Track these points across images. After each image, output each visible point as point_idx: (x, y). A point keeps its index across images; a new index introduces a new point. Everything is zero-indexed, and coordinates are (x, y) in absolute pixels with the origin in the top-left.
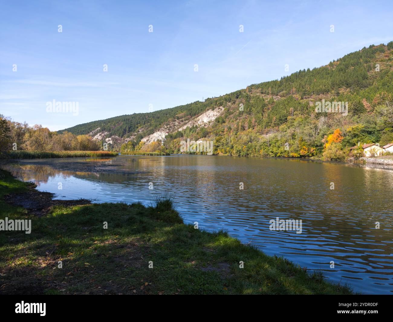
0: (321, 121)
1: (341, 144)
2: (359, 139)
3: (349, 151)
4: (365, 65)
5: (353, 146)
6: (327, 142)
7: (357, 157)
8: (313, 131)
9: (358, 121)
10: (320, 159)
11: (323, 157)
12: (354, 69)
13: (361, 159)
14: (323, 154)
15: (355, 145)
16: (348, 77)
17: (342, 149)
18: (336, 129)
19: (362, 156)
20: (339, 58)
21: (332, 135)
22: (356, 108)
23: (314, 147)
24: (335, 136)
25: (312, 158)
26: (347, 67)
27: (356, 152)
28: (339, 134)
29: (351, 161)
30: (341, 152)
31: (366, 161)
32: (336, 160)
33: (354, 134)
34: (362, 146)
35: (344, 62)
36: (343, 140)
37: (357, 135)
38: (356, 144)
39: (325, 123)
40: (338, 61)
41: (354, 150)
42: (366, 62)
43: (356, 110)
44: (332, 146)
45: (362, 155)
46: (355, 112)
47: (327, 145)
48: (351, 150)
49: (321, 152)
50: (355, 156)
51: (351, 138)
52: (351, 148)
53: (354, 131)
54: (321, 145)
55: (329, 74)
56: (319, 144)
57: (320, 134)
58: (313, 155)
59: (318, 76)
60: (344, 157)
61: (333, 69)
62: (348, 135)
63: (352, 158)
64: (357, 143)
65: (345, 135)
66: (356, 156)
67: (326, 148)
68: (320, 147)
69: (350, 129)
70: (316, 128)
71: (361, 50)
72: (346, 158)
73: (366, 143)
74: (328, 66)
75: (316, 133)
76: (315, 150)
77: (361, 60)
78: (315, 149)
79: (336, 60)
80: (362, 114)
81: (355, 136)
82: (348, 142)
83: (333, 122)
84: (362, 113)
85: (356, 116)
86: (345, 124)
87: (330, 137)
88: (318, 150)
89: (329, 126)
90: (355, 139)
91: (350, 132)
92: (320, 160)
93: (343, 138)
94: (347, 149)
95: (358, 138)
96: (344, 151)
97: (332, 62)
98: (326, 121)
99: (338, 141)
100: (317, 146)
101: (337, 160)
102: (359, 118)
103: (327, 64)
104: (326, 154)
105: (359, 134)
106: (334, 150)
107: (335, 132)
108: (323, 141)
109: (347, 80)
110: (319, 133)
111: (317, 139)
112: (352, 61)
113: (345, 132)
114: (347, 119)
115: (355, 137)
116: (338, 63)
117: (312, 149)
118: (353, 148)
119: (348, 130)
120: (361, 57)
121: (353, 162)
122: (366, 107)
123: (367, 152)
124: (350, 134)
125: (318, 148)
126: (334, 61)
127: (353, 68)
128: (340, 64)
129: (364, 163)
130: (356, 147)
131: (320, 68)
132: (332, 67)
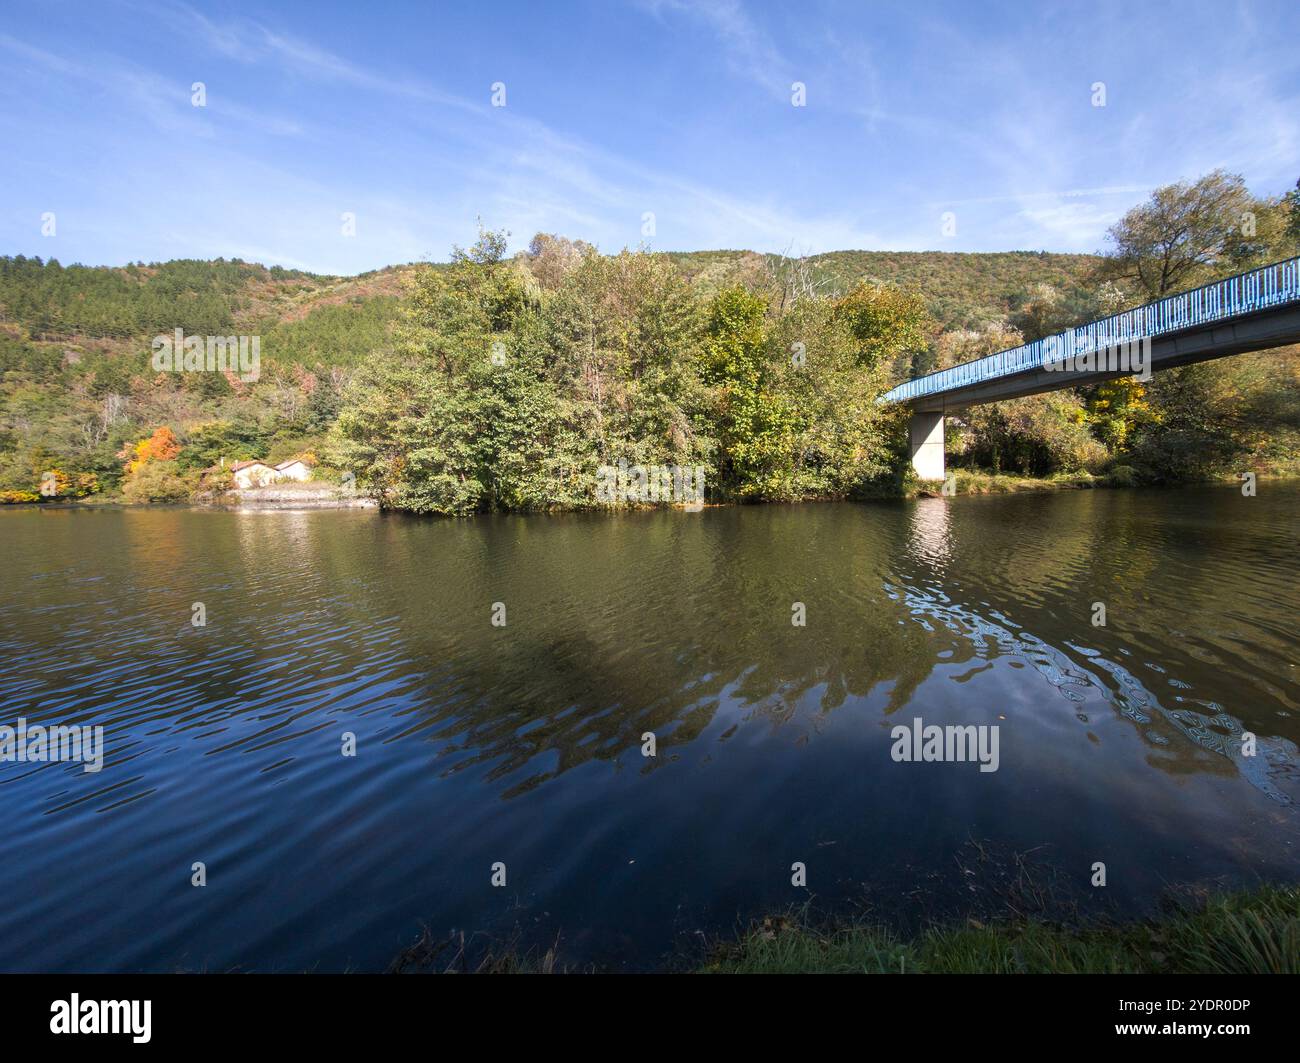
0: (111, 406)
1: (176, 463)
2: (222, 451)
3: (198, 479)
4: (225, 296)
5: (209, 467)
6: (134, 457)
7: (219, 491)
8: (86, 430)
9: (217, 413)
10: (116, 500)
11: (125, 496)
12: (200, 297)
13: (229, 493)
14: (125, 488)
15: (214, 464)
16: (185, 312)
17: (179, 475)
18: (158, 428)
19: (230, 488)
20: (155, 261)
21: (149, 441)
22: (209, 383)
23: (90, 473)
24: (157, 444)
25: (88, 500)
26: (179, 288)
27: (215, 479)
28: (170, 439)
29: (205, 500)
30: (178, 482)
31: (242, 497)
32: (164, 500)
33: (209, 440)
34: (230, 465)
35: (171, 274)
36: (181, 454)
37: (217, 442)
38: (215, 461)
39: (122, 411)
40: (152, 266)
41: (211, 474)
42: (228, 291)
43: (210, 388)
44: (152, 468)
45: (230, 485)
46: (207, 393)
47: (136, 467)
48: (204, 475)
49: (115, 484)
50: (214, 489)
51: (203, 449)
52: (203, 471)
53: (209, 433)
54: (117, 466)
55: (126, 291)
56: (107, 464)
57: (109, 439)
58: (89, 492)
59: (90, 288)
60: (186, 494)
61: (141, 284)
62: (194, 443)
63: (207, 494)
64: (218, 459)
65: (185, 442)
66: (217, 487)
67: (131, 472)
68: (114, 473)
69: (200, 430)
70: (95, 421)
71: (212, 260)
72: (192, 493)
73: (239, 460)
74: (123, 272)
75: (95, 434)
76: (97, 480)
77: (215, 284)
78: (94, 476)
79: (147, 263)
80: (224, 398)
81: (212, 444)
82: (196, 457)
83: (148, 411)
84: (225, 395)
85: (211, 403)
86: (184, 416)
87: (144, 445)
88: (106, 478)
89: (139, 420)
90: (213, 452)
91: (198, 435)
92: (114, 503)
93: (180, 449)
94: (192, 475)
95: (219, 448)
96: (186, 479)
97: (136, 264)
98: (126, 407)
99: (167, 455)
100: (102, 469)
101: (170, 500)
102: (219, 405)
103: (120, 266)
104: (132, 489)
105: (220, 440)
106: (157, 477)
107: (157, 433)
108: (121, 455)
109: (182, 318)
110: (105, 434)
111: (100, 451)
112: (191, 279)
113: (185, 436)
114: (189, 406)
115: (211, 446)
116: (154, 272)
117: (85, 478)
118: (208, 470)
119: (192, 430)
120: (214, 276)
121: (211, 502)
122: (232, 384)
123: (243, 479)
124: (199, 440)
125: (105, 474)
126: (141, 265)
127: (196, 294)
128: (161, 277)
129: (237, 501)
130: (214, 468)
131: (97, 269)
132: (136, 278)
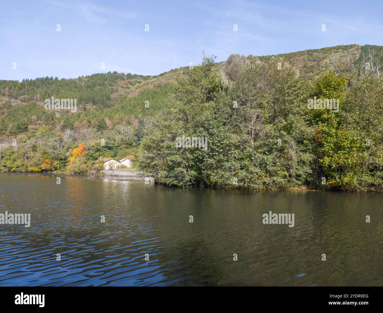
0: (67, 134)
1: (85, 158)
2: (101, 153)
3: (92, 165)
4: (109, 87)
5: (96, 160)
6: (72, 155)
7: (98, 170)
8: (58, 144)
9: (101, 137)
10: (64, 173)
11: (67, 171)
12: (101, 88)
13: (101, 171)
14: (67, 168)
15: (97, 159)
16: (95, 95)
17: (85, 163)
18: (81, 143)
19: (102, 170)
20: (87, 75)
21: (77, 148)
22: (100, 124)
23: (57, 161)
24: (79, 150)
25: (55, 172)
26: (94, 85)
27: (97, 165)
28: (84, 148)
29: (93, 174)
30: (85, 166)
31: (106, 174)
32: (79, 173)
33: (97, 148)
34: (103, 160)
35: (92, 80)
36: (87, 154)
37: (100, 149)
38: (98, 158)
39: (70, 136)
40: (86, 77)
41: (96, 163)
42: (111, 85)
43: (100, 126)
44: (77, 160)
45: (102, 168)
46: (98, 129)
47: (72, 159)
48: (94, 163)
49: (65, 165)
50: (96, 170)
51: (95, 152)
52: (94, 162)
53: (97, 146)
54: (65, 159)
55: (77, 87)
56: (63, 158)
57: (65, 147)
58: (56, 169)
59: (66, 87)
60: (87, 171)
61: (82, 85)
62: (92, 150)
63: (94, 171)
64: (99, 157)
65: (89, 149)
66: (98, 169)
67: (70, 161)
68: (64, 161)
69: (94, 144)
70: (61, 141)
71: (107, 73)
72: (89, 171)
73: (106, 157)
74: (77, 80)
75: (60, 145)
76: (59, 164)
77: (107, 83)
78: (58, 162)
79: (85, 76)
80: (104, 131)
81: (98, 150)
82: (91, 156)
83: (78, 136)
84: (105, 130)
85: (100, 133)
86: (90, 139)
87: (75, 151)
88: (62, 163)
89: (75, 140)
90: (98, 154)
91: (93, 146)
92: (63, 174)
93: (87, 152)
94: (90, 163)
95: (100, 152)
96: (88, 165)
97: (81, 77)
98: (71, 135)
99: (82, 155)
100: (61, 159)
101: (81, 173)
102: (102, 134)
103: (76, 78)
104: (70, 168)
105: (101, 149)
106: (78, 163)
107: (80, 145)
108: (68, 154)
109: (94, 97)
110: (64, 145)
111: (61, 152)
112: (98, 81)
113: (89, 147)
114: (92, 134)
115: (97, 151)
116: (87, 79)
117: (56, 163)
118: (95, 162)
119: (92, 145)
120: (106, 79)
121: (95, 175)
122: (108, 124)
123: (107, 166)
124: (93, 148)
125: (62, 161)
126: (83, 77)
127: (100, 87)
128: (88, 81)
129: (104, 175)
130: (98, 161)
131: (69, 80)
132: (81, 82)
